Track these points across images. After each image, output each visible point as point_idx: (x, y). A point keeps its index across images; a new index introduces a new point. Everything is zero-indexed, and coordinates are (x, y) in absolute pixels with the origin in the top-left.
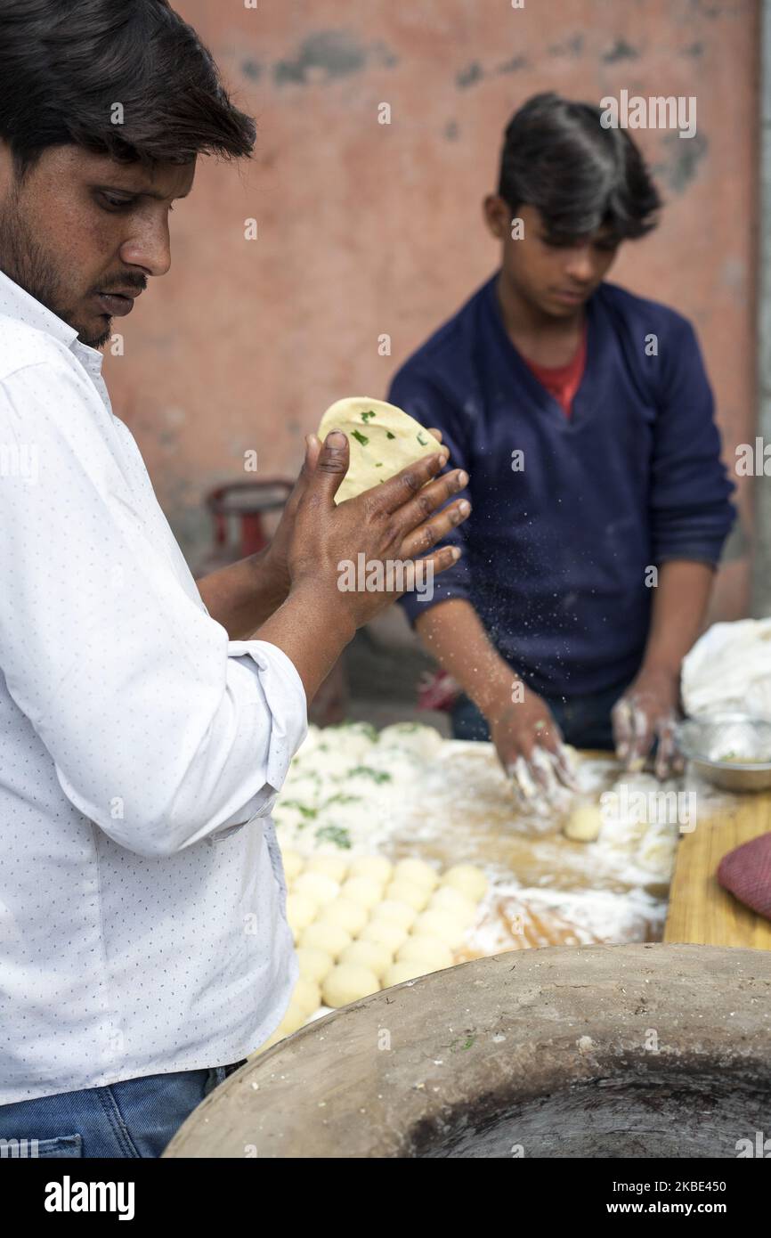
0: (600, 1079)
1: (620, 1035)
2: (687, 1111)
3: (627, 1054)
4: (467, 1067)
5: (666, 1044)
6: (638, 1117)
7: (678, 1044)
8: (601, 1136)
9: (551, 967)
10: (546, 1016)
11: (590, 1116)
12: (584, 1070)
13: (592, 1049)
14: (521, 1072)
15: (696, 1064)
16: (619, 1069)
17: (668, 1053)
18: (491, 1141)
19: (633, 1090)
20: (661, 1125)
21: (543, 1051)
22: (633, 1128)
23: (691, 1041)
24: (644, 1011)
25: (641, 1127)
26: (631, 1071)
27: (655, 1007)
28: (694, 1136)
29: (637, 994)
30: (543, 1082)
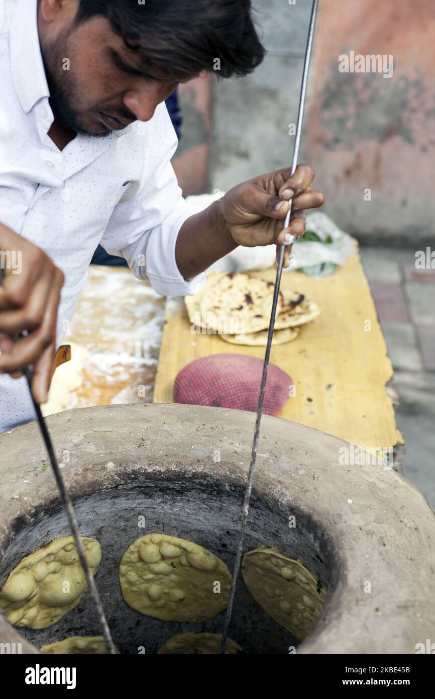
0: (119, 485)
1: (130, 461)
2: (168, 497)
3: (134, 472)
4: (43, 483)
5: (155, 465)
6: (141, 501)
7: (163, 465)
8: (120, 511)
9: (91, 419)
10: (88, 450)
11: (114, 502)
12: (109, 481)
13: (114, 469)
14: (74, 485)
15: (172, 476)
16: (129, 479)
17: (157, 470)
18: (58, 519)
19: (137, 489)
20: (153, 504)
21: (86, 472)
22: (137, 506)
23: (169, 463)
24: (143, 446)
25: (143, 506)
26: (137, 480)
27: (149, 443)
28: (172, 510)
29: (140, 435)
30: (86, 489)
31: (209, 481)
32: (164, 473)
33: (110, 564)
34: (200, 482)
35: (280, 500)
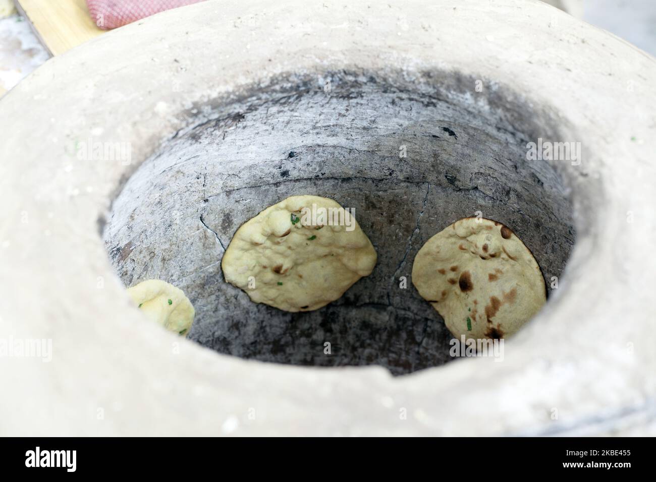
1: (184, 92)
5: (219, 86)
7: (227, 82)
8: (158, 176)
12: (167, 129)
13: (168, 110)
15: (244, 92)
16: (191, 117)
17: (223, 92)
20: (197, 151)
22: (178, 161)
23: (234, 77)
26: (200, 115)
27: (187, 62)
29: (169, 57)
31: (293, 82)
32: (233, 92)
33: (144, 257)
34: (282, 87)
35: (404, 68)
